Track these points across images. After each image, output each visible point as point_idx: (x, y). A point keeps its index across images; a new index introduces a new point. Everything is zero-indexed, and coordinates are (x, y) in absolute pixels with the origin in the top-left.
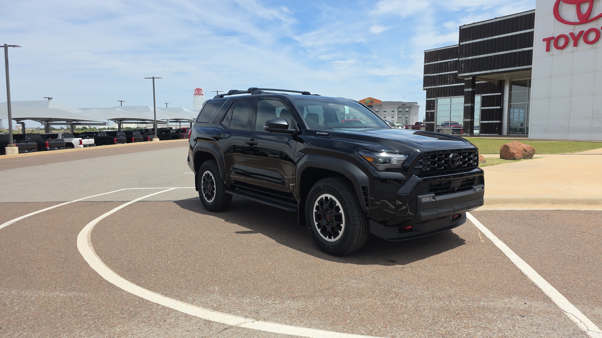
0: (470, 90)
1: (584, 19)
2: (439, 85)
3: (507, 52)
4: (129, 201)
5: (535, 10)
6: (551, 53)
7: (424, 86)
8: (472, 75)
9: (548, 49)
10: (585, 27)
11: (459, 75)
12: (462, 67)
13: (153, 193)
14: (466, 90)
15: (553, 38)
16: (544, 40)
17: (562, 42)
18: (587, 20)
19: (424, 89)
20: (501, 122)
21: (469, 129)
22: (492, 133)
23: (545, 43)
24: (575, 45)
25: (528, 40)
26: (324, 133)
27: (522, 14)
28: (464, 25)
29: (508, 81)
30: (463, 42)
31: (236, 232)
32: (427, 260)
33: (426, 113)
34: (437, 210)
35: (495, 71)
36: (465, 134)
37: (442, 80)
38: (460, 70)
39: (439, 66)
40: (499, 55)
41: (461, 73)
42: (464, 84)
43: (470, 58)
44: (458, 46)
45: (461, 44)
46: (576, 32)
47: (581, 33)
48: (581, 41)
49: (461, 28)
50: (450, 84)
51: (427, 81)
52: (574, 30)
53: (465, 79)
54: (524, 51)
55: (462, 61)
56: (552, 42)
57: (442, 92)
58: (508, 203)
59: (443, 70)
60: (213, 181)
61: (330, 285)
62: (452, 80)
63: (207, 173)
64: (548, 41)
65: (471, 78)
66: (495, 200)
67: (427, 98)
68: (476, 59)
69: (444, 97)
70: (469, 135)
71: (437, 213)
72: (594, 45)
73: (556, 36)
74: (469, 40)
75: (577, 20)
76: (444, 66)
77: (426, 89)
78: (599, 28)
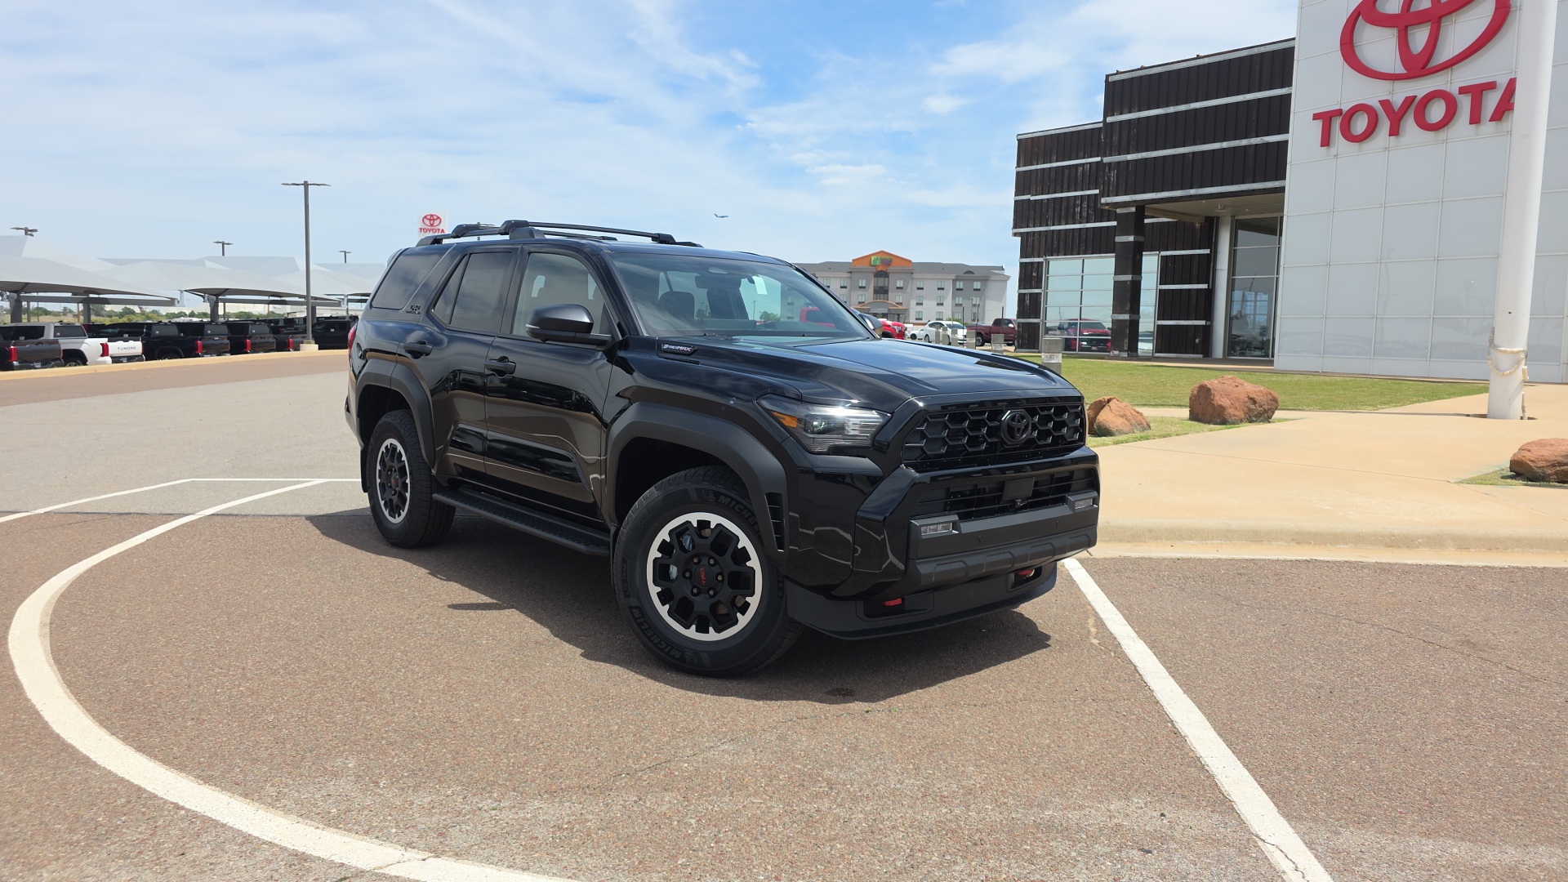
0: (1131, 238)
1: (1418, 65)
2: (1053, 225)
3: (1225, 145)
4: (188, 515)
5: (1294, 39)
6: (1333, 150)
7: (1015, 227)
8: (1135, 201)
9: (1326, 141)
10: (1420, 88)
11: (1103, 200)
12: (1109, 180)
13: (260, 493)
14: (1119, 239)
15: (1339, 112)
16: (1316, 117)
17: (1360, 124)
18: (1423, 68)
19: (1015, 234)
20: (1209, 323)
21: (1126, 341)
22: (1185, 353)
23: (1319, 124)
24: (1395, 131)
25: (1277, 115)
26: (681, 348)
27: (1263, 50)
28: (1118, 73)
29: (1229, 219)
30: (1113, 115)
31: (449, 606)
32: (935, 690)
33: (1020, 295)
34: (965, 559)
35: (1193, 192)
36: (1116, 352)
37: (1061, 210)
38: (1106, 188)
39: (1053, 174)
40: (1203, 152)
41: (1108, 196)
42: (1114, 223)
43: (1130, 157)
44: (1101, 125)
45: (1110, 119)
46: (1398, 101)
47: (1409, 101)
48: (1409, 124)
49: (1110, 79)
50: (1080, 223)
51: (1023, 214)
52: (1392, 93)
53: (1119, 211)
54: (1268, 144)
55: (1110, 164)
56: (1337, 123)
57: (1061, 244)
58: (1184, 539)
59: (1065, 186)
60: (405, 465)
61: (662, 758)
62: (1086, 213)
63: (391, 444)
64: (1325, 118)
65: (1133, 209)
66: (1150, 531)
67: (1022, 257)
68: (1146, 160)
69: (1065, 255)
70: (1125, 355)
71: (964, 565)
72: (1442, 134)
73: (1346, 108)
74: (1130, 112)
75: (1400, 69)
76: (1066, 176)
77: (1020, 234)
78: (1454, 90)
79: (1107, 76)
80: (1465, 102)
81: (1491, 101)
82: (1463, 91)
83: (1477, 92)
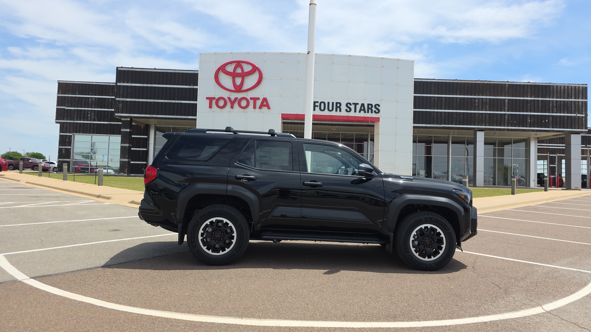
0: (128, 130)
1: (238, 89)
2: (77, 120)
3: (166, 101)
5: (198, 71)
6: (213, 110)
7: (57, 119)
8: (130, 116)
9: (210, 107)
10: (240, 95)
11: (116, 114)
12: (119, 107)
14: (123, 130)
15: (214, 98)
16: (207, 98)
17: (221, 103)
18: (240, 90)
19: (57, 123)
20: (147, 163)
21: (127, 169)
22: (138, 174)
23: (208, 101)
24: (232, 107)
25: (193, 94)
27: (179, 72)
28: (122, 67)
29: (154, 126)
30: (120, 83)
33: (59, 149)
35: (154, 116)
36: (122, 174)
37: (81, 115)
38: (117, 110)
39: (77, 100)
40: (158, 102)
41: (118, 113)
42: (121, 123)
43: (128, 100)
44: (115, 84)
45: (118, 84)
46: (233, 99)
47: (236, 99)
48: (236, 105)
49: (119, 69)
50: (91, 121)
51: (60, 114)
52: (230, 95)
53: (122, 119)
54: (181, 103)
55: (119, 101)
56: (214, 102)
57: (81, 129)
59: (83, 105)
64: (210, 99)
65: (129, 119)
67: (60, 132)
68: (135, 102)
69: (83, 133)
70: (126, 175)
72: (245, 110)
73: (217, 97)
74: (128, 83)
75: (233, 89)
77: (60, 123)
78: (249, 98)
79: (117, 68)
80: (252, 102)
81: (259, 103)
82: (251, 99)
83: (255, 99)
